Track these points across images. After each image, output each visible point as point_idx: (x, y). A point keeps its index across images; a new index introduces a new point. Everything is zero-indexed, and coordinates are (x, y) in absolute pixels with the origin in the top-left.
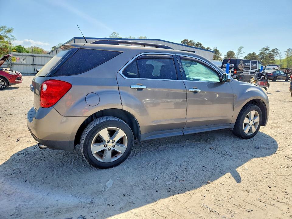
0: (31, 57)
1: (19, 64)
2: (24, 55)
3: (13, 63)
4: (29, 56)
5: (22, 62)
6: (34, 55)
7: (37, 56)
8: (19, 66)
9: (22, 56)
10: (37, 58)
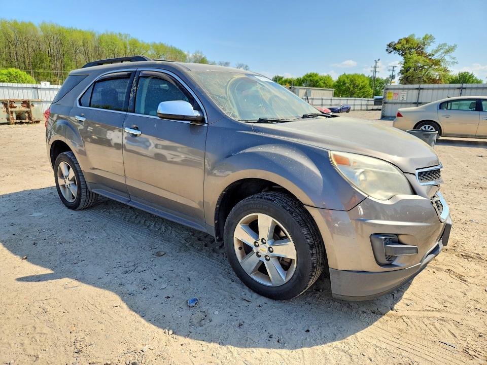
0: (416, 90)
1: (395, 103)
2: (406, 89)
3: (387, 101)
4: (413, 89)
5: (401, 99)
6: (422, 86)
7: (426, 89)
8: (396, 105)
9: (402, 91)
10: (425, 91)
